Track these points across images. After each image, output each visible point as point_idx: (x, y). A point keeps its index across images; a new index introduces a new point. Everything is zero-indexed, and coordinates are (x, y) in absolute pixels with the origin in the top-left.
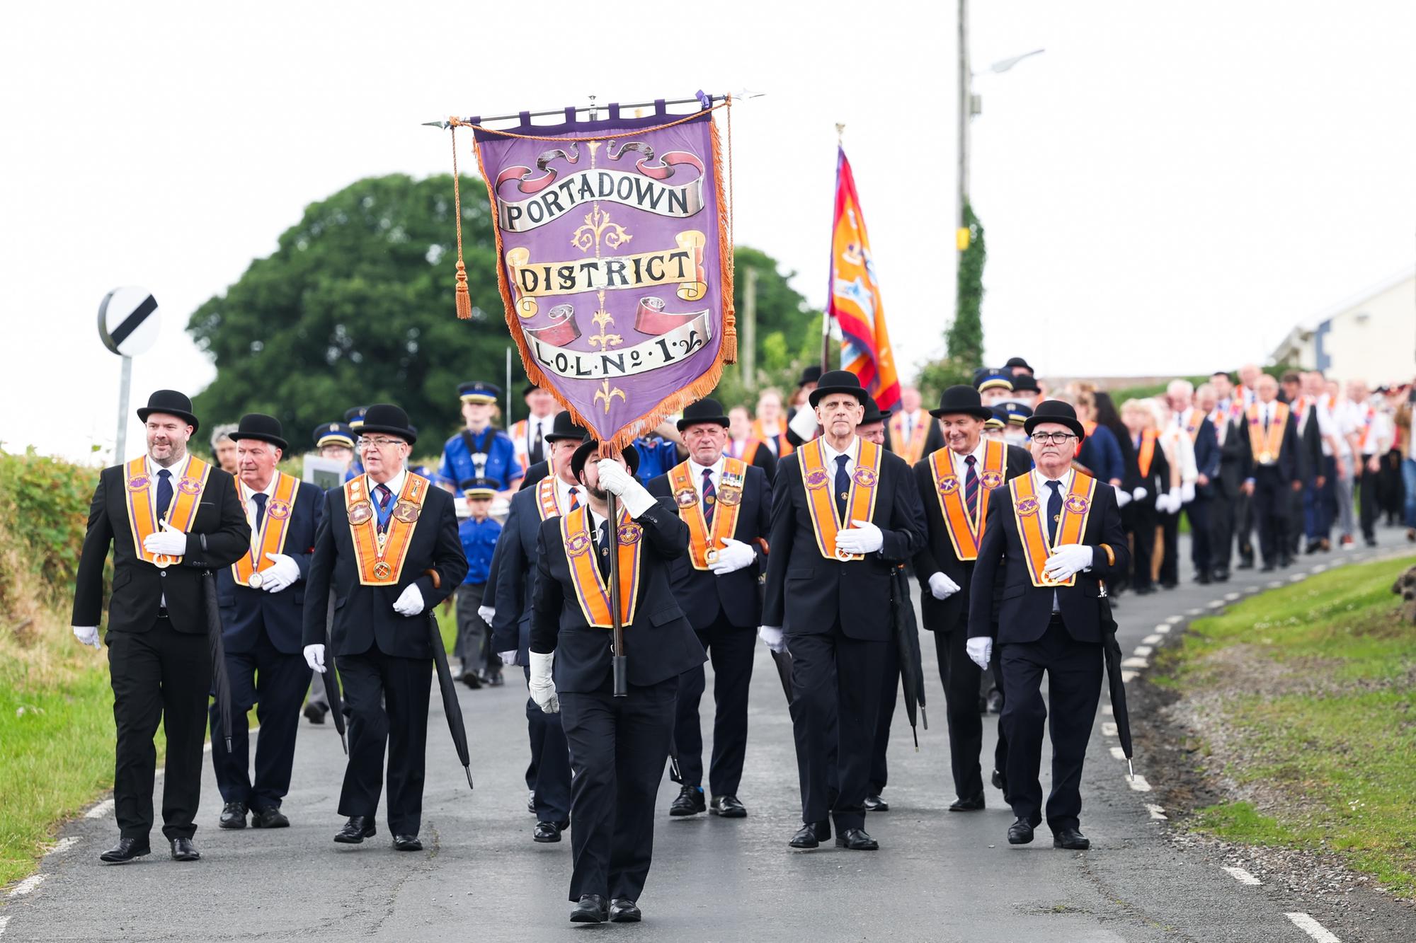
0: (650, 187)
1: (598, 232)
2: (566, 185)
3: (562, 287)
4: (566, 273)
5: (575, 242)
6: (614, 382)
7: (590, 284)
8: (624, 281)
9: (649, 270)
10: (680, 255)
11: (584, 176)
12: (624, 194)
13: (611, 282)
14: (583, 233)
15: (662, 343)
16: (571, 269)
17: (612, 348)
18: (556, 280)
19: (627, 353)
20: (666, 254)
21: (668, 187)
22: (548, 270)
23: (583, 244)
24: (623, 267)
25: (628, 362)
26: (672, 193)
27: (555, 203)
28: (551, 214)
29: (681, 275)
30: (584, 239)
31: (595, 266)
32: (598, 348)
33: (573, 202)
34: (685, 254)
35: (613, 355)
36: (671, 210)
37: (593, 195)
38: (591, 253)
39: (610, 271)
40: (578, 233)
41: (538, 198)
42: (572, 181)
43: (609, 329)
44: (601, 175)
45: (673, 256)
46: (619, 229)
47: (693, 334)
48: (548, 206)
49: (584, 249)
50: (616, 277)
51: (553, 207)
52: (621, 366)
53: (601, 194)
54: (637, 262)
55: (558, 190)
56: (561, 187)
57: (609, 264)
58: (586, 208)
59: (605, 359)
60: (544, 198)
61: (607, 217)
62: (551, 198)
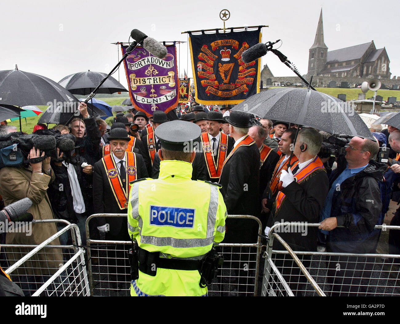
0: (162, 61)
1: (151, 71)
2: (144, 60)
3: (143, 83)
4: (144, 80)
5: (146, 73)
6: (156, 105)
7: (150, 83)
8: (157, 82)
9: (162, 80)
10: (169, 77)
11: (148, 58)
12: (156, 62)
13: (154, 83)
14: (148, 71)
15: (166, 96)
16: (145, 79)
17: (154, 97)
19: (158, 98)
22: (140, 79)
23: (148, 74)
24: (157, 79)
25: (158, 100)
26: (167, 63)
27: (141, 64)
28: (140, 66)
29: (169, 81)
30: (148, 73)
31: (151, 79)
32: (152, 97)
33: (145, 64)
34: (170, 77)
35: (155, 99)
36: (167, 67)
37: (150, 63)
38: (150, 76)
39: (154, 80)
43: (154, 93)
44: (152, 58)
45: (167, 77)
46: (156, 71)
47: (172, 94)
48: (139, 64)
49: (148, 75)
52: (157, 102)
53: (152, 62)
54: (160, 78)
55: (141, 61)
57: (154, 78)
58: (149, 65)
59: (154, 100)
60: (138, 62)
61: (153, 68)
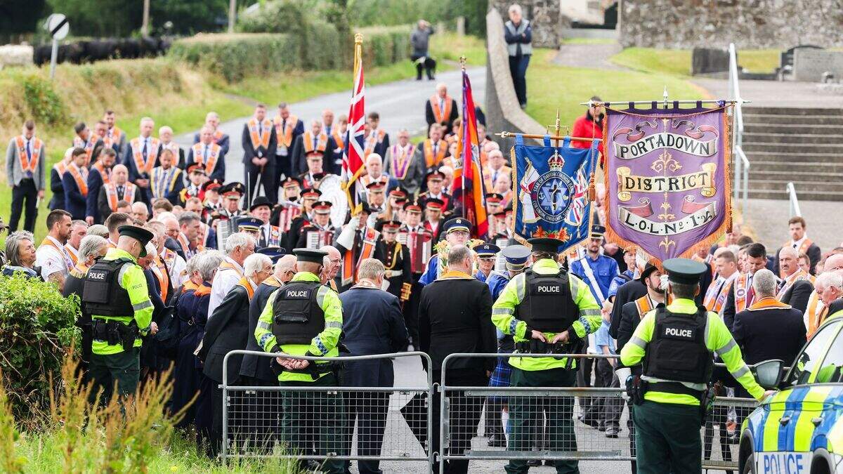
0: (692, 142)
1: (665, 164)
2: (650, 139)
3: (645, 189)
4: (647, 182)
5: (653, 167)
6: (671, 237)
7: (660, 189)
8: (677, 188)
9: (689, 182)
10: (703, 174)
11: (660, 136)
12: (679, 145)
13: (671, 188)
14: (658, 163)
15: (693, 217)
16: (650, 181)
17: (670, 221)
18: (643, 185)
19: (677, 223)
20: (697, 174)
21: (700, 142)
22: (639, 179)
23: (658, 169)
24: (677, 181)
25: (678, 227)
26: (702, 145)
27: (643, 147)
28: (641, 153)
29: (703, 184)
30: (658, 166)
31: (663, 180)
32: (663, 221)
33: (653, 148)
34: (706, 174)
35: (671, 224)
36: (701, 153)
37: (664, 145)
38: (662, 173)
39: (671, 183)
40: (655, 163)
41: (635, 144)
42: (653, 137)
43: (670, 211)
44: (669, 135)
45: (700, 175)
46: (676, 163)
47: (707, 212)
48: (640, 148)
49: (658, 171)
50: (674, 186)
51: (642, 149)
52: (674, 230)
53: (668, 144)
54: (684, 179)
55: (645, 142)
56: (647, 140)
57: (670, 179)
58: (661, 151)
59: (667, 226)
60: (638, 144)
61: (670, 156)
62: (641, 145)
